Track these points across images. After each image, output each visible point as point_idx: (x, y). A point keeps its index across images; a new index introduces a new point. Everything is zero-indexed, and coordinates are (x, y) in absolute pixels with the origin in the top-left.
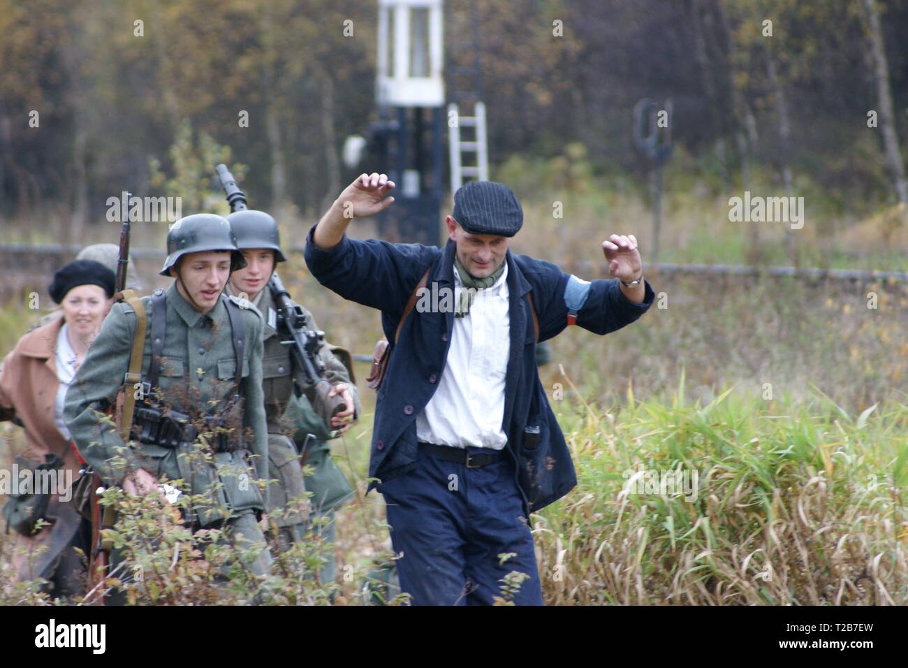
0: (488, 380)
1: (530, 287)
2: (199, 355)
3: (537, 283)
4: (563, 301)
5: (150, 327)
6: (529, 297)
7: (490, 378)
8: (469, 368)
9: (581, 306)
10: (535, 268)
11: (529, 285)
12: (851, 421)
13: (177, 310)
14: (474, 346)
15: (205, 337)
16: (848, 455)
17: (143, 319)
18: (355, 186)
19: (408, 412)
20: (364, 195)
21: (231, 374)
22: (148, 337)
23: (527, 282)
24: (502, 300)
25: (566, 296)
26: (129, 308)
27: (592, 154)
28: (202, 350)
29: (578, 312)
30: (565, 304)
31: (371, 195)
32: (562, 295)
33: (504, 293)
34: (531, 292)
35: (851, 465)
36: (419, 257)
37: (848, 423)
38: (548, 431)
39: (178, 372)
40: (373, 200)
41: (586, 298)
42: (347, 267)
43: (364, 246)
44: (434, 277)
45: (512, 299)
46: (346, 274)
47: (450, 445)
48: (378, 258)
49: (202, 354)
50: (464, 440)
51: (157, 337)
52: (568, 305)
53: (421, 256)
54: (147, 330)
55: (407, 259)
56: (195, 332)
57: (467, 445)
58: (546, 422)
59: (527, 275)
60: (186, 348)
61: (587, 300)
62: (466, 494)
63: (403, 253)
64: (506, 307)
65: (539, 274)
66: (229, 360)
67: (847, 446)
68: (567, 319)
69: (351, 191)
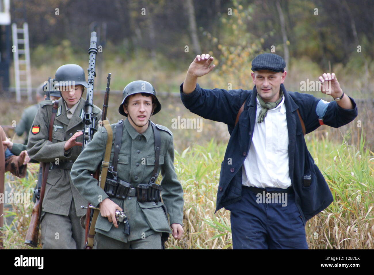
0: (276, 153)
1: (298, 107)
2: (137, 153)
3: (301, 105)
4: (315, 113)
5: (114, 140)
6: (298, 112)
7: (277, 152)
8: (265, 148)
9: (324, 115)
10: (300, 98)
11: (297, 106)
12: (179, 154)
13: (128, 130)
14: (267, 137)
15: (140, 144)
16: (178, 168)
17: (111, 135)
18: (195, 62)
19: (232, 171)
20: (200, 66)
21: (153, 163)
22: (113, 144)
23: (296, 104)
24: (282, 114)
25: (317, 110)
26: (105, 130)
27: (73, 45)
28: (138, 151)
29: (323, 117)
30: (316, 114)
31: (203, 65)
32: (315, 110)
33: (283, 110)
34: (299, 109)
35: (179, 173)
36: (240, 95)
37: (178, 155)
38: (315, 177)
39: (126, 162)
40: (204, 67)
41: (326, 110)
42: (201, 102)
43: (210, 92)
44: (247, 104)
45: (288, 113)
46: (202, 106)
47: (258, 187)
48: (217, 97)
49: (139, 153)
50: (263, 184)
51: (117, 144)
52: (318, 114)
53: (241, 95)
54: (113, 141)
55: (233, 97)
56: (135, 142)
57: (266, 187)
58: (314, 173)
59: (296, 101)
60: (131, 150)
61: (327, 111)
62: (266, 211)
63: (231, 94)
64: (285, 117)
65: (302, 101)
66: (152, 156)
67: (177, 165)
68: (319, 121)
69: (194, 65)
